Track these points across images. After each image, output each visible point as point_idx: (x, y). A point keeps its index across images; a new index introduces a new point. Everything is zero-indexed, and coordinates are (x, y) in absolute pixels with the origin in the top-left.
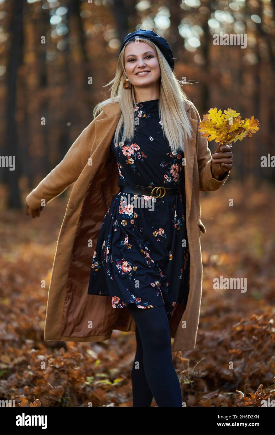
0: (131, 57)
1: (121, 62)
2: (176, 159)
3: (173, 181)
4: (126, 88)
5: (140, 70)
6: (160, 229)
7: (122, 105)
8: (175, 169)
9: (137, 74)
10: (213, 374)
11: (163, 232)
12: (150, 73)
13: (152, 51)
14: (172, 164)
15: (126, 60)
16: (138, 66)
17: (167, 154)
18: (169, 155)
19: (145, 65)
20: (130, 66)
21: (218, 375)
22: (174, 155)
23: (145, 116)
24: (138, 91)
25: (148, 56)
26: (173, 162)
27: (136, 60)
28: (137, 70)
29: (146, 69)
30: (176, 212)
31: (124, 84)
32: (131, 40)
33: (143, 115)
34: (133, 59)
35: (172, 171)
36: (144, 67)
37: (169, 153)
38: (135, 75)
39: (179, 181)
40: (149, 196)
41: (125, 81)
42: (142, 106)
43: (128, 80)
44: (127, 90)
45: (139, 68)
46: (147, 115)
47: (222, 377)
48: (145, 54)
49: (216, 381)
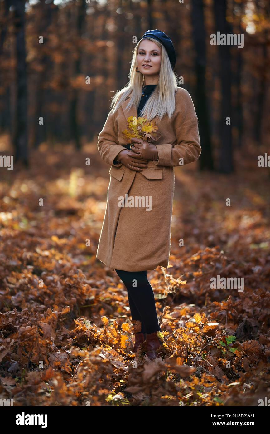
5: (145, 63)
9: (143, 65)
12: (152, 67)
13: (158, 50)
29: (149, 64)
32: (145, 38)
34: (143, 53)
36: (148, 62)
48: (153, 51)
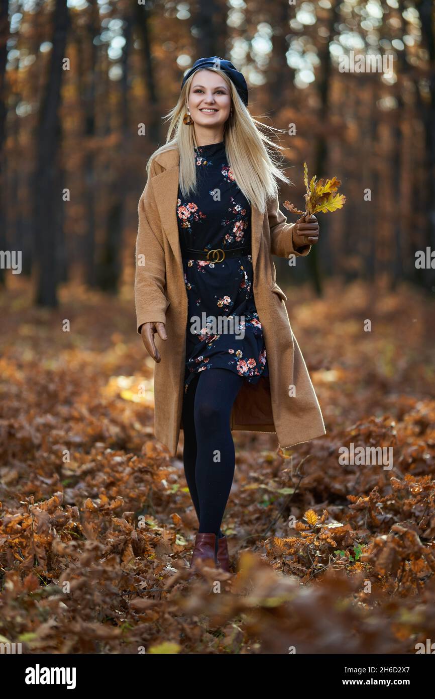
0: (199, 88)
1: (185, 91)
2: (241, 215)
3: (235, 242)
4: (186, 124)
5: (206, 106)
6: (225, 297)
7: (181, 145)
8: (239, 228)
9: (201, 110)
10: (322, 487)
11: (229, 300)
12: (218, 112)
14: (236, 222)
15: (192, 90)
16: (205, 101)
17: (230, 209)
18: (232, 211)
19: (214, 102)
20: (195, 99)
21: (327, 488)
22: (237, 210)
23: (205, 163)
24: (198, 130)
25: (218, 91)
26: (237, 219)
27: (204, 93)
28: (203, 106)
29: (214, 107)
30: (245, 272)
31: (185, 119)
32: (203, 68)
33: (202, 162)
34: (200, 91)
35: (235, 230)
36: (212, 104)
37: (232, 208)
38: (199, 111)
39: (243, 240)
40: (206, 261)
41: (186, 114)
42: (201, 151)
43: (189, 114)
44: (188, 126)
45: (206, 103)
46: (208, 161)
47: (332, 490)
48: (217, 88)
49: (325, 495)
